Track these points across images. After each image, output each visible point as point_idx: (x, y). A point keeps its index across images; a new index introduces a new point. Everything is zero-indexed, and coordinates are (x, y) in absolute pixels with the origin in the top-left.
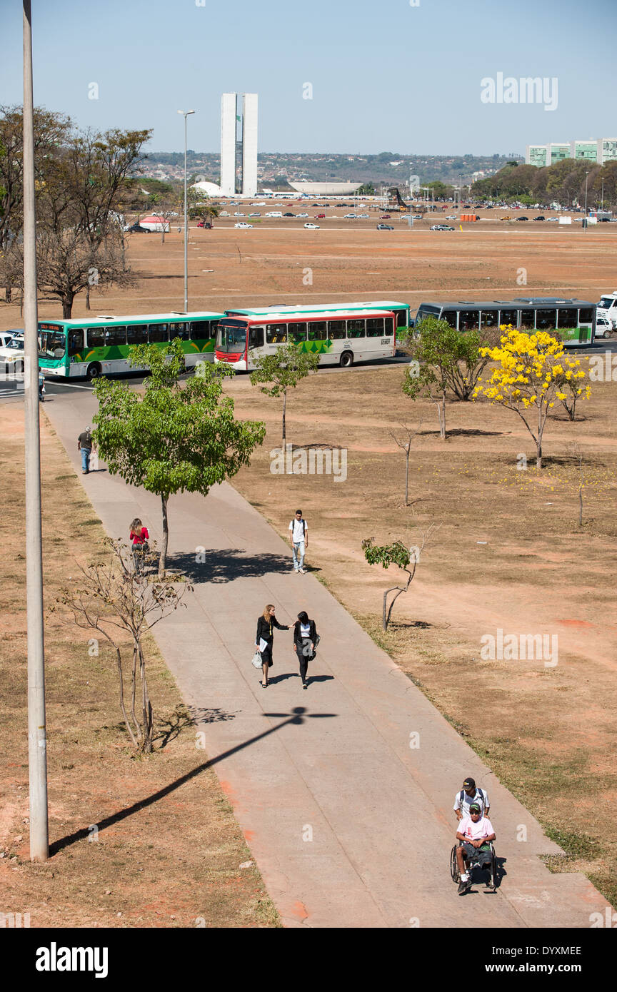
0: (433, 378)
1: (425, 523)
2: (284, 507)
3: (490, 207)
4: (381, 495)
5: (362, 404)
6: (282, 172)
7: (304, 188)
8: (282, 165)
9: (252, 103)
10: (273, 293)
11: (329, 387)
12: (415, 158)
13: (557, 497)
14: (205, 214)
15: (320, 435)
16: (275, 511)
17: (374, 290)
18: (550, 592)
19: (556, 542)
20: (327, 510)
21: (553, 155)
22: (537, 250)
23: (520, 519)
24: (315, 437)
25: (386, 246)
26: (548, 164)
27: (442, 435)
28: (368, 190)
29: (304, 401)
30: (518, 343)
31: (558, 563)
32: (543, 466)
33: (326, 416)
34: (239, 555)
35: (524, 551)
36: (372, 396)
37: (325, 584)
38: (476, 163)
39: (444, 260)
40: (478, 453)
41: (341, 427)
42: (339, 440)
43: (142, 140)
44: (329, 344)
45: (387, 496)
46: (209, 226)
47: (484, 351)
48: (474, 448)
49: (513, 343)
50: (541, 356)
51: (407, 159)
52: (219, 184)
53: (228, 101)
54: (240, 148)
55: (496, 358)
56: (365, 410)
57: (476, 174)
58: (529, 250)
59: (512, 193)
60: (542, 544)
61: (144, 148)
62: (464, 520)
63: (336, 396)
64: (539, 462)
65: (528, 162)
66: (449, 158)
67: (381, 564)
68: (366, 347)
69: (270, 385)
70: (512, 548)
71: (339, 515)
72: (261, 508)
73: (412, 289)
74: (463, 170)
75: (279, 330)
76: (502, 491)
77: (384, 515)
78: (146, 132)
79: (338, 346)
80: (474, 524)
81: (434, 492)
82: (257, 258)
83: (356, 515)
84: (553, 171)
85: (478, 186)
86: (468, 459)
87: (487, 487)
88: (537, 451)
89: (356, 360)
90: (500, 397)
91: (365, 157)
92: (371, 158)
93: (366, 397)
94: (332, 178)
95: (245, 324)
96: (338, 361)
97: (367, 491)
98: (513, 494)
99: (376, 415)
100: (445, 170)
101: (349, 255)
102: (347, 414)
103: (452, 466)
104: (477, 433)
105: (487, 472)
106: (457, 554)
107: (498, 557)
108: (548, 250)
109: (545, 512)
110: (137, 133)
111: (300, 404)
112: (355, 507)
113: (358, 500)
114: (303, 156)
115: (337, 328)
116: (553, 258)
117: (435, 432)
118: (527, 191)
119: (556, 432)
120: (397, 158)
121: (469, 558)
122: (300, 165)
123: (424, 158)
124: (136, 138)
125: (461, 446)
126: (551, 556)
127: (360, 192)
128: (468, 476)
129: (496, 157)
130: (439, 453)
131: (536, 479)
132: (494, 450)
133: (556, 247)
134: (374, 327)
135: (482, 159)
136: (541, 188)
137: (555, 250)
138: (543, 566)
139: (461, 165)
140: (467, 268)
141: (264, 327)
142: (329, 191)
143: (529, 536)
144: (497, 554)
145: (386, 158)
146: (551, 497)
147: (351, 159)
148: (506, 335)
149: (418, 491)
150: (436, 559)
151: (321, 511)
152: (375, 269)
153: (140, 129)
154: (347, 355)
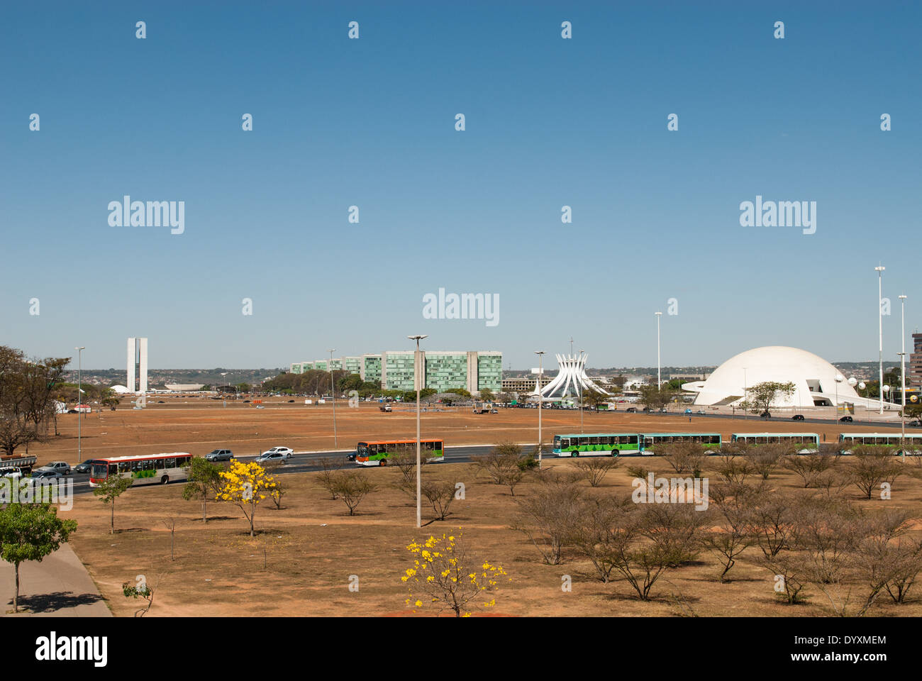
0: (199, 489)
1: (180, 570)
2: (103, 565)
3: (271, 396)
4: (159, 556)
5: (166, 505)
6: (162, 379)
7: (173, 388)
8: (163, 375)
9: (144, 343)
10: (135, 445)
11: (151, 496)
12: (234, 371)
13: (258, 552)
14: (113, 402)
15: (137, 523)
16: (96, 568)
17: (192, 441)
18: (238, 606)
19: (249, 578)
20: (126, 566)
21: (305, 368)
22: (288, 418)
23: (233, 565)
24: (133, 524)
25: (209, 417)
26: (302, 372)
27: (204, 520)
28: (207, 388)
29: (134, 504)
30: (240, 469)
31: (247, 589)
32: (254, 535)
33: (144, 512)
34: (67, 595)
35: (230, 584)
36: (174, 500)
37: (111, 609)
38: (264, 373)
39: (240, 424)
40: (222, 529)
41: (150, 518)
42: (146, 525)
43: (65, 363)
44: (155, 472)
45: (163, 556)
46: (114, 409)
47: (221, 474)
48: (220, 527)
49: (237, 469)
50: (253, 476)
51: (230, 371)
52: (126, 386)
53: (131, 342)
54: (138, 366)
55: (228, 478)
56: (167, 508)
57: (266, 378)
58: (284, 418)
59: (283, 388)
60: (241, 579)
61: (67, 368)
62: (202, 568)
63: (154, 500)
64: (252, 534)
65: (292, 372)
66: (252, 370)
68: (176, 473)
69: (105, 497)
70: (224, 582)
71: (133, 568)
72: (89, 566)
73: (214, 440)
74: (259, 377)
75: (127, 466)
76: (228, 550)
77: (158, 567)
78: (67, 359)
79: (160, 473)
80: (207, 569)
81: (191, 553)
82: (134, 426)
83: (142, 568)
84: (304, 376)
85: (266, 385)
86: (215, 533)
87: (221, 548)
88: (250, 527)
89: (170, 480)
90: (231, 499)
91: (207, 371)
92: (210, 371)
93: (170, 500)
94: (190, 382)
95: (106, 462)
96: (160, 481)
97: (152, 554)
98: (233, 552)
99: (172, 510)
100: (250, 377)
101: (186, 423)
102: (156, 510)
103: (205, 538)
104: (226, 518)
105: (223, 540)
106: (192, 587)
107: (214, 588)
108: (294, 418)
109: (248, 561)
110: (62, 360)
111: (132, 506)
112: (143, 563)
113: (145, 559)
114: (174, 370)
115: (160, 463)
116: (293, 422)
117: (200, 519)
118: (291, 387)
119: (269, 516)
120: (224, 371)
121: (198, 590)
122: (172, 375)
123: (239, 371)
124: (62, 362)
125: (214, 526)
126: (245, 586)
127: (202, 389)
128: (211, 542)
129: (277, 370)
130: (199, 530)
131: (249, 543)
132: (231, 528)
133: (300, 416)
134: (180, 461)
135: (270, 371)
136: (298, 385)
137: (299, 418)
138: (238, 591)
139: (259, 374)
140: (248, 428)
141: (118, 464)
142: (186, 389)
143: (234, 575)
144: (215, 586)
145: (219, 371)
146: (255, 552)
147: (200, 372)
148: (234, 465)
149: (180, 551)
150: (179, 591)
151: (123, 566)
152: (197, 431)
153: (64, 357)
154: (165, 478)
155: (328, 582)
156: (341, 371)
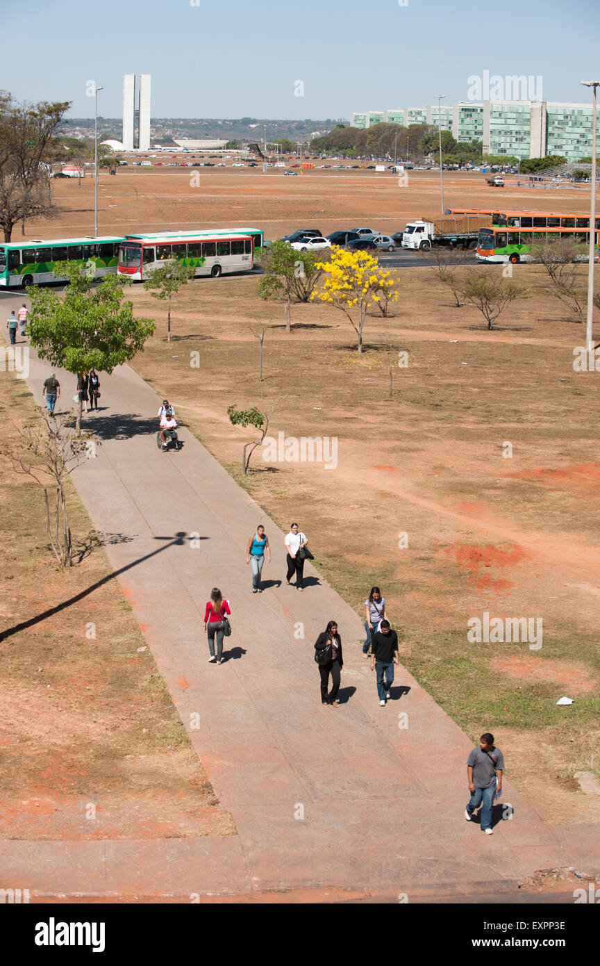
0: (280, 286)
1: (275, 394)
2: (170, 382)
3: (324, 158)
4: (241, 373)
5: (228, 305)
6: (168, 132)
7: (185, 144)
8: (169, 127)
9: (146, 81)
10: (161, 222)
12: (268, 122)
13: (373, 374)
14: (112, 163)
15: (197, 328)
16: (162, 385)
17: (238, 220)
18: (368, 445)
19: (372, 408)
20: (201, 384)
21: (371, 120)
22: (359, 190)
23: (346, 391)
24: (193, 330)
25: (247, 187)
26: (367, 126)
27: (288, 328)
28: (233, 145)
29: (184, 303)
30: (344, 259)
31: (374, 423)
32: (363, 351)
33: (201, 314)
34: (135, 419)
35: (349, 414)
36: (235, 299)
37: (200, 440)
38: (314, 125)
39: (290, 197)
40: (315, 341)
41: (213, 322)
42: (211, 332)
43: (64, 110)
44: (203, 260)
45: (247, 373)
46: (113, 173)
47: (319, 265)
48: (311, 338)
49: (340, 259)
50: (362, 269)
51: (262, 122)
52: (122, 141)
53: (129, 80)
54: (137, 114)
55: (328, 270)
56: (230, 309)
57: (314, 133)
58: (353, 190)
59: (340, 148)
60: (362, 409)
61: (66, 115)
62: (304, 391)
63: (209, 299)
64: (360, 349)
65: (353, 125)
66: (294, 122)
67: (241, 424)
68: (231, 262)
69: (159, 291)
70: (339, 412)
71: (211, 388)
72: (153, 383)
73: (266, 219)
74: (304, 131)
75: (165, 250)
76: (333, 370)
77: (244, 388)
78: (67, 104)
79: (210, 261)
80: (311, 394)
81: (281, 370)
82: (150, 196)
83: (223, 388)
84: (371, 132)
85: (315, 142)
86: (307, 346)
87: (321, 367)
88: (359, 339)
89: (224, 271)
90: (331, 299)
91: (231, 121)
92: (235, 122)
93: (231, 299)
94: (206, 137)
95: (140, 245)
96: (210, 273)
97: (231, 370)
98: (341, 372)
99: (238, 313)
100: (290, 130)
101: (218, 194)
102: (217, 312)
103: (295, 351)
104: (313, 326)
105: (322, 355)
106: (298, 417)
107: (330, 419)
108: (366, 190)
109: (365, 386)
110: (60, 105)
111: (181, 305)
112: (223, 382)
113: (224, 377)
114: (184, 120)
115: (209, 248)
116: (371, 197)
117: (282, 326)
118: (352, 147)
119: (372, 325)
120: (254, 121)
121: (308, 420)
122: (182, 127)
123: (274, 122)
124: (59, 108)
125: (302, 336)
126: (369, 418)
127: (228, 147)
128: (306, 358)
129: (328, 121)
130: (285, 341)
131: (358, 361)
132: (326, 339)
133: (374, 188)
134: (236, 247)
135: (319, 123)
136: (362, 144)
137: (372, 190)
138: (363, 425)
139: (302, 127)
140: (305, 203)
141: (154, 248)
142: (204, 146)
143: (353, 403)
144: (329, 416)
145: (247, 122)
146: (369, 374)
147: (220, 123)
148: (335, 253)
149: (269, 369)
150: (283, 421)
151: (197, 385)
152: (239, 204)
153: (62, 101)
154: (217, 268)
155: (482, 419)
156: (425, 127)
